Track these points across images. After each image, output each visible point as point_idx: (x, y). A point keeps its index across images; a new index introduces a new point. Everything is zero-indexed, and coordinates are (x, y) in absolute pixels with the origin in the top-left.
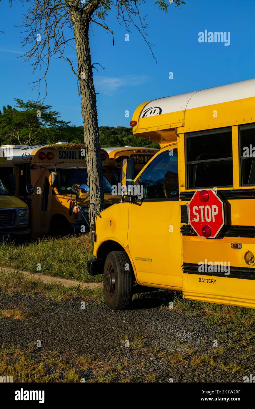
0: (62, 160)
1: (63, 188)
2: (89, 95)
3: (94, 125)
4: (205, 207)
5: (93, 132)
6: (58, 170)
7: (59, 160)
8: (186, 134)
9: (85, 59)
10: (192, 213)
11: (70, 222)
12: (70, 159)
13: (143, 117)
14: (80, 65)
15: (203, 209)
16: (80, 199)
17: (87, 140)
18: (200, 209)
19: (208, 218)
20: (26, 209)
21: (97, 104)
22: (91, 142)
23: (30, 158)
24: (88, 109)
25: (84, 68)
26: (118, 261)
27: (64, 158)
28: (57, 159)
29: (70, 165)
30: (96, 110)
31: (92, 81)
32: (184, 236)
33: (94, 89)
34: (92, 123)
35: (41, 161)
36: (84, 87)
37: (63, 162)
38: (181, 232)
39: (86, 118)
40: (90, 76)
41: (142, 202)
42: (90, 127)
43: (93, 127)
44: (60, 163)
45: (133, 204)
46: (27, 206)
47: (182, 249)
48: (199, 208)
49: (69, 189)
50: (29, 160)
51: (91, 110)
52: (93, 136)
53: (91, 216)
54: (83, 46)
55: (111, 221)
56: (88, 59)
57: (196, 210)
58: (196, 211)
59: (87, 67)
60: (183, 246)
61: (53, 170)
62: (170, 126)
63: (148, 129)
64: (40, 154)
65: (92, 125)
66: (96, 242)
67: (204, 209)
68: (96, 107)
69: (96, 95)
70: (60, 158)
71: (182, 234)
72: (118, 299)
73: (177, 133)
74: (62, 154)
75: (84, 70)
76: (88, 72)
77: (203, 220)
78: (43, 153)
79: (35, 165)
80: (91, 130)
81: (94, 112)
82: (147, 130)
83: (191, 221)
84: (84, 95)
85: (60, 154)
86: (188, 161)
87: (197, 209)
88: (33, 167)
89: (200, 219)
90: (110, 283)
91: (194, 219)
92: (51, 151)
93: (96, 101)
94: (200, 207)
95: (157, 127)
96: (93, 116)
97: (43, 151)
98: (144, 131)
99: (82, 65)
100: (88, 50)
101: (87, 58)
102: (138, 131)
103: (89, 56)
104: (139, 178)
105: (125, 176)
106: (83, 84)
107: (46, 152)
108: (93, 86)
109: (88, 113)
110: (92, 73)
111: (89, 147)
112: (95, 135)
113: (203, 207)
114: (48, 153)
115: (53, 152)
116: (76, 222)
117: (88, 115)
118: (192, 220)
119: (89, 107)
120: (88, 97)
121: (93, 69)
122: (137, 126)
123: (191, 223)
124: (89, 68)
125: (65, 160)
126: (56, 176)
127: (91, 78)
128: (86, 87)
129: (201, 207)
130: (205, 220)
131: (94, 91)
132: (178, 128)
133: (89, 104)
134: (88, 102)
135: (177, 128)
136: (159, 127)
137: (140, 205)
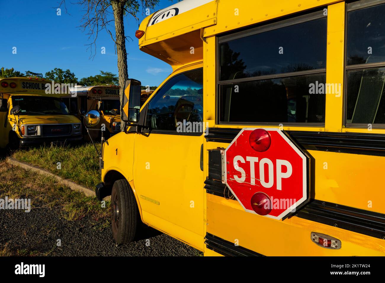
0: (107, 95)
1: (107, 111)
2: (122, 54)
3: (125, 73)
4: (259, 160)
5: (125, 77)
6: (102, 100)
7: (105, 95)
8: (218, 36)
9: (120, 32)
10: (230, 167)
11: (110, 132)
12: (112, 94)
13: (152, 25)
14: (117, 36)
15: (255, 163)
16: (89, 124)
17: (120, 82)
18: (249, 162)
19: (267, 180)
20: (79, 124)
21: (127, 60)
22: (123, 83)
23: (87, 92)
24: (122, 63)
25: (119, 37)
26: (122, 194)
27: (108, 94)
28: (104, 93)
29: (111, 97)
30: (127, 64)
31: (125, 46)
32: (209, 195)
33: (125, 51)
34: (124, 71)
35: (94, 95)
36: (119, 49)
37: (108, 96)
38: (205, 187)
39: (120, 69)
40: (123, 43)
41: (150, 133)
42: (122, 74)
43: (125, 74)
44: (106, 96)
45: (140, 134)
46: (81, 122)
47: (206, 211)
48: (247, 160)
49: (110, 112)
50: (86, 94)
51: (123, 64)
52: (124, 80)
53: (122, 129)
54: (119, 24)
55: (117, 150)
56: (122, 33)
57: (239, 162)
58: (240, 164)
59: (121, 37)
60: (207, 208)
61: (100, 100)
62: (192, 28)
63: (159, 38)
64: (93, 90)
65: (124, 73)
66: (103, 168)
67: (257, 165)
68: (126, 62)
69: (127, 55)
70: (106, 94)
71: (207, 190)
72: (121, 236)
73: (204, 37)
74: (107, 91)
75: (120, 39)
76: (122, 40)
77: (253, 182)
78: (95, 90)
79: (90, 97)
80: (123, 76)
81: (125, 65)
82: (157, 39)
83: (228, 178)
84: (119, 54)
85: (106, 91)
86: (219, 80)
87: (243, 161)
88: (89, 98)
89: (248, 179)
90: (115, 215)
91: (236, 177)
92: (100, 89)
93: (127, 58)
94: (249, 158)
95: (171, 33)
96: (124, 67)
97: (95, 89)
98: (154, 41)
99: (118, 36)
100: (123, 27)
101: (121, 31)
102: (145, 43)
103: (124, 31)
104: (147, 105)
105: (128, 102)
106: (118, 47)
107: (97, 89)
108: (125, 49)
109: (122, 65)
110: (124, 41)
111: (121, 86)
112: (125, 79)
113: (256, 159)
114: (99, 90)
115: (102, 90)
116: (114, 132)
117: (122, 67)
118: (231, 179)
119: (122, 62)
120: (121, 55)
121: (125, 39)
122: (144, 36)
123: (228, 182)
124: (123, 38)
125: (109, 95)
126: (101, 104)
127: (124, 44)
128: (120, 49)
129: (252, 160)
130: (258, 182)
131: (126, 53)
132: (206, 29)
133: (122, 60)
134: (122, 58)
135: (204, 28)
136: (174, 33)
137: (148, 136)
